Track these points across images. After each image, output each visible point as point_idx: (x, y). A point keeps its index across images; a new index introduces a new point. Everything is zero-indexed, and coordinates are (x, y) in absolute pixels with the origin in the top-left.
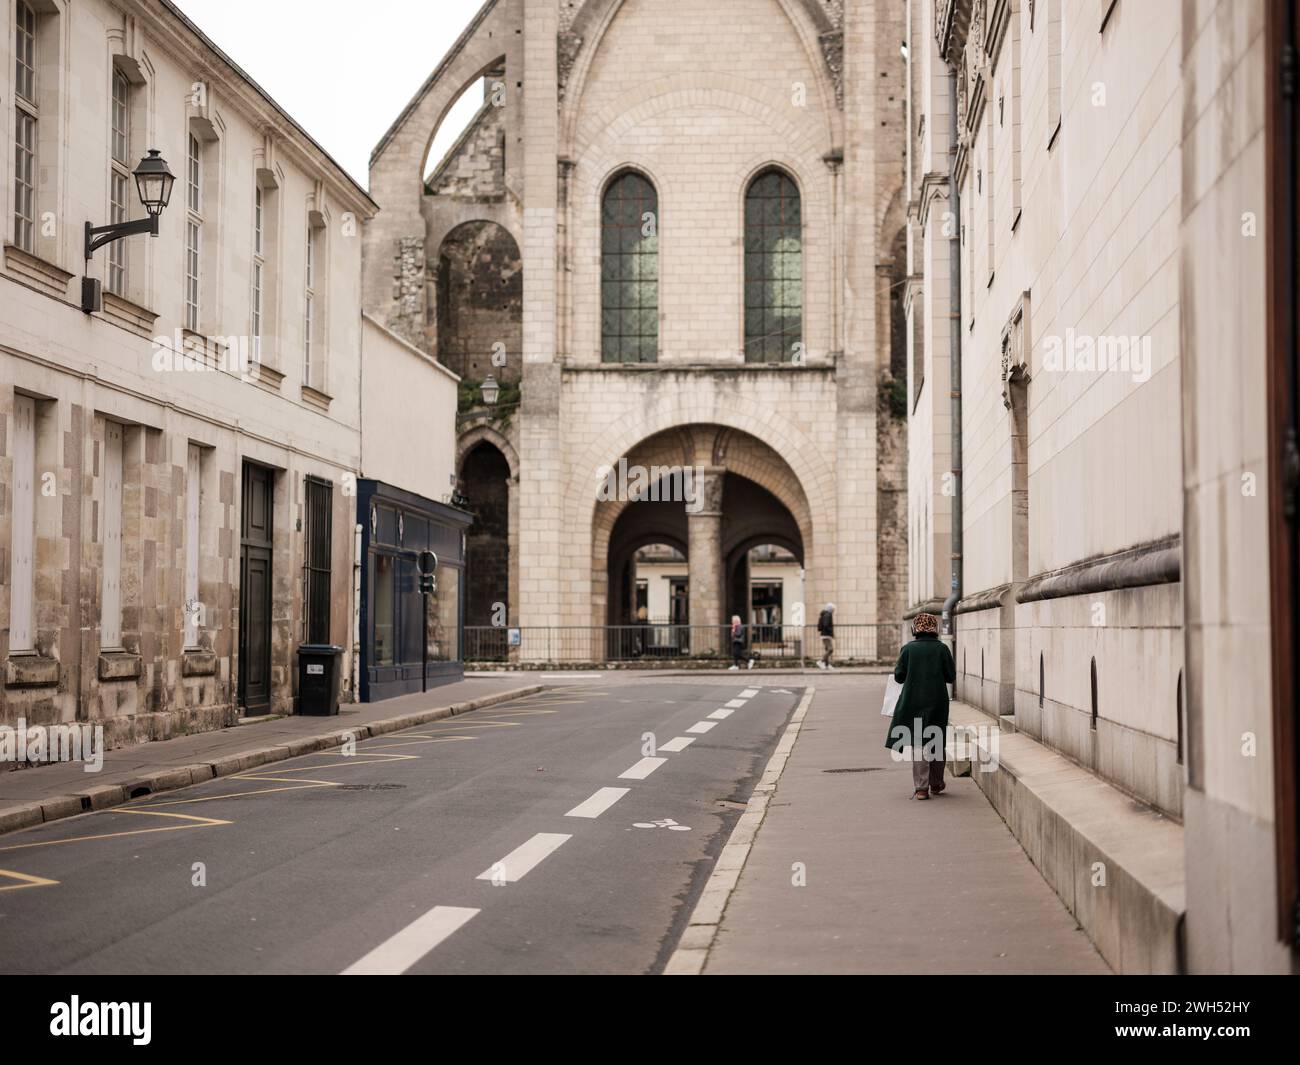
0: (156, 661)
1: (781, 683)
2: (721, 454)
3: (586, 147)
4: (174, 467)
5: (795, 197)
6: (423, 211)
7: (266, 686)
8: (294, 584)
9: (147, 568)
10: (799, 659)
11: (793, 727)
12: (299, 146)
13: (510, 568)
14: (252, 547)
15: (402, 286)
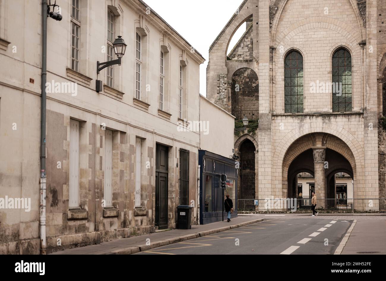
0: (124, 211)
1: (345, 218)
2: (325, 142)
3: (279, 43)
4: (130, 145)
5: (349, 57)
6: (226, 65)
7: (166, 219)
8: (175, 185)
9: (121, 179)
10: (352, 210)
11: (347, 235)
12: (176, 38)
13: (256, 180)
14: (161, 173)
15: (220, 89)
